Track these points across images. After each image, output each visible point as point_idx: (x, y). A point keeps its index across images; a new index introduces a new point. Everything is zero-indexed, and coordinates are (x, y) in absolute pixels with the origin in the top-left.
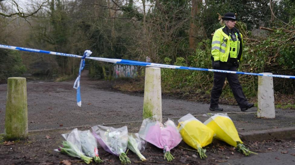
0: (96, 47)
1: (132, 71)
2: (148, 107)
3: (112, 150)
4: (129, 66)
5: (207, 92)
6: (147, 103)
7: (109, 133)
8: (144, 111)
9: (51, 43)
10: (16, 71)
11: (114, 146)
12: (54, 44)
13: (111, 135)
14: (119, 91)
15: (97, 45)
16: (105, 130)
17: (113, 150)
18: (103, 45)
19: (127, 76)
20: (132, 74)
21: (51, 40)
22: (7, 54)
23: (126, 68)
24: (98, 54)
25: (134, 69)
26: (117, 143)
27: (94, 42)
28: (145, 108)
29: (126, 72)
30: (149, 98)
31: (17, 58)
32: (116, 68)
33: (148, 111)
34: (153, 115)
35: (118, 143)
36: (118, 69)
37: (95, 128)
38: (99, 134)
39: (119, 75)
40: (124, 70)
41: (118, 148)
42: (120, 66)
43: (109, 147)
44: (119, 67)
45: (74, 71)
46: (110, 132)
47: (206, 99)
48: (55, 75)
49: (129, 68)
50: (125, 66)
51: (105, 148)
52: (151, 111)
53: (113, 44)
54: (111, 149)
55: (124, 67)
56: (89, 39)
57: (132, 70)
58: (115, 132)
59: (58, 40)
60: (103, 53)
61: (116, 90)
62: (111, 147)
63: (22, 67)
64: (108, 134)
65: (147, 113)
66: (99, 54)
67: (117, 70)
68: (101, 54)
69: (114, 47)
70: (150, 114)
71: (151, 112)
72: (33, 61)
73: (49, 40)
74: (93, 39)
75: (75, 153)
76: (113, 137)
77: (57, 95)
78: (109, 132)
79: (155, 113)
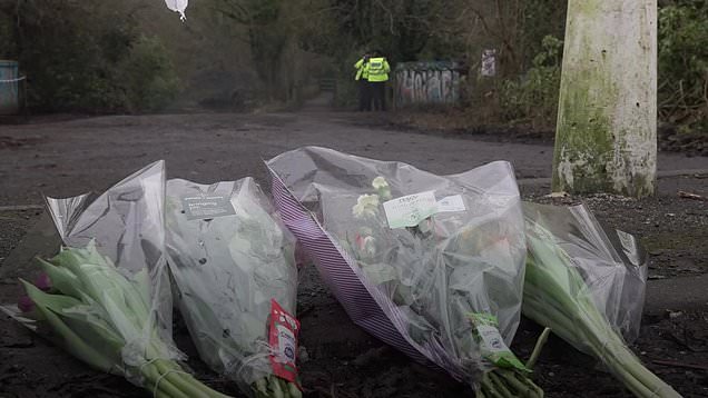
0: (350, 25)
1: (444, 85)
2: (591, 92)
3: (411, 329)
4: (437, 73)
5: (681, 128)
6: (586, 74)
7: (383, 200)
8: (567, 112)
9: (240, 21)
10: (157, 92)
11: (425, 293)
12: (247, 22)
13: (399, 213)
14: (411, 128)
15: (353, 22)
16: (358, 182)
17: (420, 324)
18: (368, 20)
19: (430, 97)
20: (445, 93)
21: (240, 14)
22: (131, 43)
23: (428, 78)
24: (356, 43)
25: (450, 78)
26: (450, 271)
27: (347, 14)
28: (572, 102)
29: (430, 89)
30: (597, 47)
31: (162, 59)
32: (403, 79)
33: (587, 112)
34: (616, 133)
35: (458, 272)
36: (407, 82)
37: (287, 164)
38: (313, 206)
39: (409, 98)
40: (423, 83)
41: (458, 317)
42: (413, 74)
43: (382, 299)
44: (409, 76)
45: (294, 91)
46: (396, 194)
47: (693, 143)
48: (250, 102)
49: (436, 78)
50: (426, 71)
51: (352, 309)
52: (606, 113)
53: (396, 18)
54: (400, 318)
55: (424, 74)
56: (333, 6)
57: (444, 81)
58: (430, 194)
59: (257, 13)
60: (369, 41)
61: (404, 128)
62: (398, 302)
63: (172, 81)
64: (380, 207)
65: (582, 127)
66: (360, 45)
67: (404, 84)
68: (364, 43)
69: (399, 26)
70: (597, 129)
71: (604, 121)
72: (199, 68)
73: (235, 14)
74: (344, 6)
75: (113, 337)
76: (415, 230)
77: (241, 134)
78: (388, 193)
79: (626, 124)
